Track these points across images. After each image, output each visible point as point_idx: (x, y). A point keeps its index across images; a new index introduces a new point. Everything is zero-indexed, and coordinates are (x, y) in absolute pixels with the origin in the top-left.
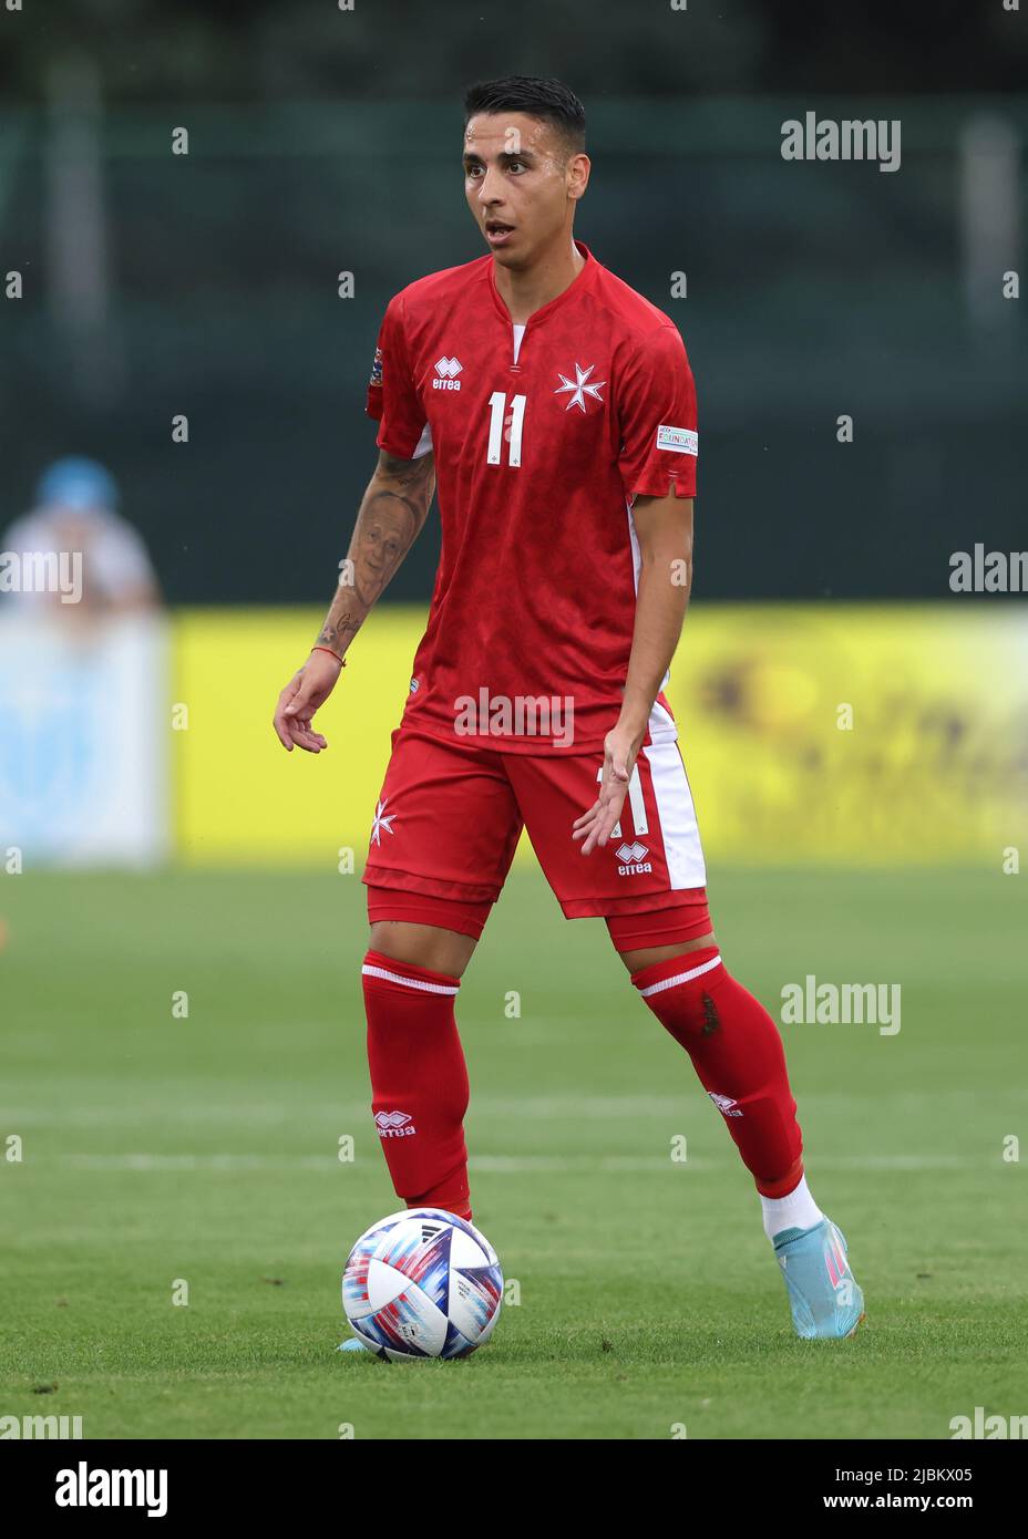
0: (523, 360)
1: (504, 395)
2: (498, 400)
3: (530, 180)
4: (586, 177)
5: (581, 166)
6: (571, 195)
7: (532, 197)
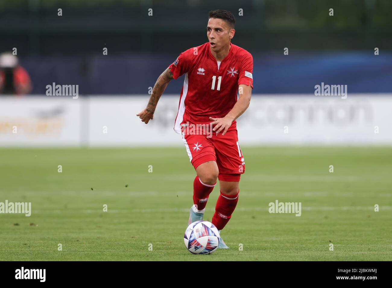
0: (220, 69)
1: (216, 76)
2: (214, 78)
3: (222, 34)
4: (234, 34)
5: (233, 31)
6: (230, 38)
7: (221, 38)
